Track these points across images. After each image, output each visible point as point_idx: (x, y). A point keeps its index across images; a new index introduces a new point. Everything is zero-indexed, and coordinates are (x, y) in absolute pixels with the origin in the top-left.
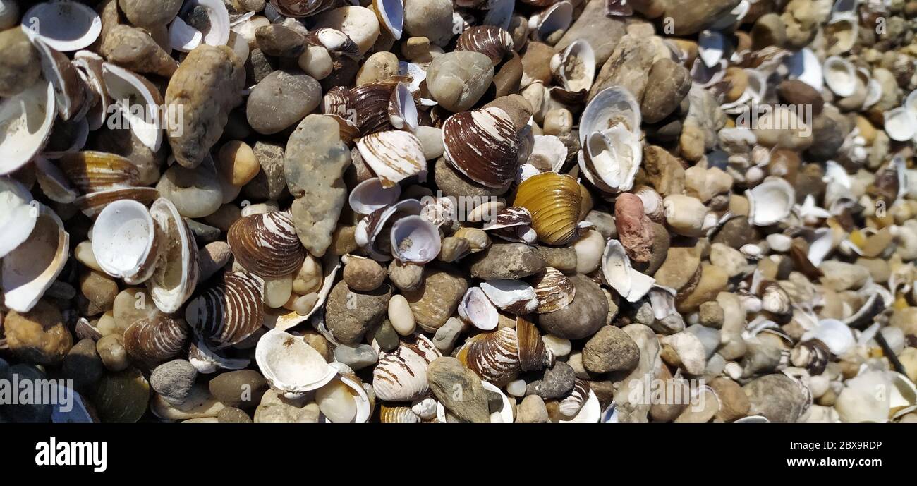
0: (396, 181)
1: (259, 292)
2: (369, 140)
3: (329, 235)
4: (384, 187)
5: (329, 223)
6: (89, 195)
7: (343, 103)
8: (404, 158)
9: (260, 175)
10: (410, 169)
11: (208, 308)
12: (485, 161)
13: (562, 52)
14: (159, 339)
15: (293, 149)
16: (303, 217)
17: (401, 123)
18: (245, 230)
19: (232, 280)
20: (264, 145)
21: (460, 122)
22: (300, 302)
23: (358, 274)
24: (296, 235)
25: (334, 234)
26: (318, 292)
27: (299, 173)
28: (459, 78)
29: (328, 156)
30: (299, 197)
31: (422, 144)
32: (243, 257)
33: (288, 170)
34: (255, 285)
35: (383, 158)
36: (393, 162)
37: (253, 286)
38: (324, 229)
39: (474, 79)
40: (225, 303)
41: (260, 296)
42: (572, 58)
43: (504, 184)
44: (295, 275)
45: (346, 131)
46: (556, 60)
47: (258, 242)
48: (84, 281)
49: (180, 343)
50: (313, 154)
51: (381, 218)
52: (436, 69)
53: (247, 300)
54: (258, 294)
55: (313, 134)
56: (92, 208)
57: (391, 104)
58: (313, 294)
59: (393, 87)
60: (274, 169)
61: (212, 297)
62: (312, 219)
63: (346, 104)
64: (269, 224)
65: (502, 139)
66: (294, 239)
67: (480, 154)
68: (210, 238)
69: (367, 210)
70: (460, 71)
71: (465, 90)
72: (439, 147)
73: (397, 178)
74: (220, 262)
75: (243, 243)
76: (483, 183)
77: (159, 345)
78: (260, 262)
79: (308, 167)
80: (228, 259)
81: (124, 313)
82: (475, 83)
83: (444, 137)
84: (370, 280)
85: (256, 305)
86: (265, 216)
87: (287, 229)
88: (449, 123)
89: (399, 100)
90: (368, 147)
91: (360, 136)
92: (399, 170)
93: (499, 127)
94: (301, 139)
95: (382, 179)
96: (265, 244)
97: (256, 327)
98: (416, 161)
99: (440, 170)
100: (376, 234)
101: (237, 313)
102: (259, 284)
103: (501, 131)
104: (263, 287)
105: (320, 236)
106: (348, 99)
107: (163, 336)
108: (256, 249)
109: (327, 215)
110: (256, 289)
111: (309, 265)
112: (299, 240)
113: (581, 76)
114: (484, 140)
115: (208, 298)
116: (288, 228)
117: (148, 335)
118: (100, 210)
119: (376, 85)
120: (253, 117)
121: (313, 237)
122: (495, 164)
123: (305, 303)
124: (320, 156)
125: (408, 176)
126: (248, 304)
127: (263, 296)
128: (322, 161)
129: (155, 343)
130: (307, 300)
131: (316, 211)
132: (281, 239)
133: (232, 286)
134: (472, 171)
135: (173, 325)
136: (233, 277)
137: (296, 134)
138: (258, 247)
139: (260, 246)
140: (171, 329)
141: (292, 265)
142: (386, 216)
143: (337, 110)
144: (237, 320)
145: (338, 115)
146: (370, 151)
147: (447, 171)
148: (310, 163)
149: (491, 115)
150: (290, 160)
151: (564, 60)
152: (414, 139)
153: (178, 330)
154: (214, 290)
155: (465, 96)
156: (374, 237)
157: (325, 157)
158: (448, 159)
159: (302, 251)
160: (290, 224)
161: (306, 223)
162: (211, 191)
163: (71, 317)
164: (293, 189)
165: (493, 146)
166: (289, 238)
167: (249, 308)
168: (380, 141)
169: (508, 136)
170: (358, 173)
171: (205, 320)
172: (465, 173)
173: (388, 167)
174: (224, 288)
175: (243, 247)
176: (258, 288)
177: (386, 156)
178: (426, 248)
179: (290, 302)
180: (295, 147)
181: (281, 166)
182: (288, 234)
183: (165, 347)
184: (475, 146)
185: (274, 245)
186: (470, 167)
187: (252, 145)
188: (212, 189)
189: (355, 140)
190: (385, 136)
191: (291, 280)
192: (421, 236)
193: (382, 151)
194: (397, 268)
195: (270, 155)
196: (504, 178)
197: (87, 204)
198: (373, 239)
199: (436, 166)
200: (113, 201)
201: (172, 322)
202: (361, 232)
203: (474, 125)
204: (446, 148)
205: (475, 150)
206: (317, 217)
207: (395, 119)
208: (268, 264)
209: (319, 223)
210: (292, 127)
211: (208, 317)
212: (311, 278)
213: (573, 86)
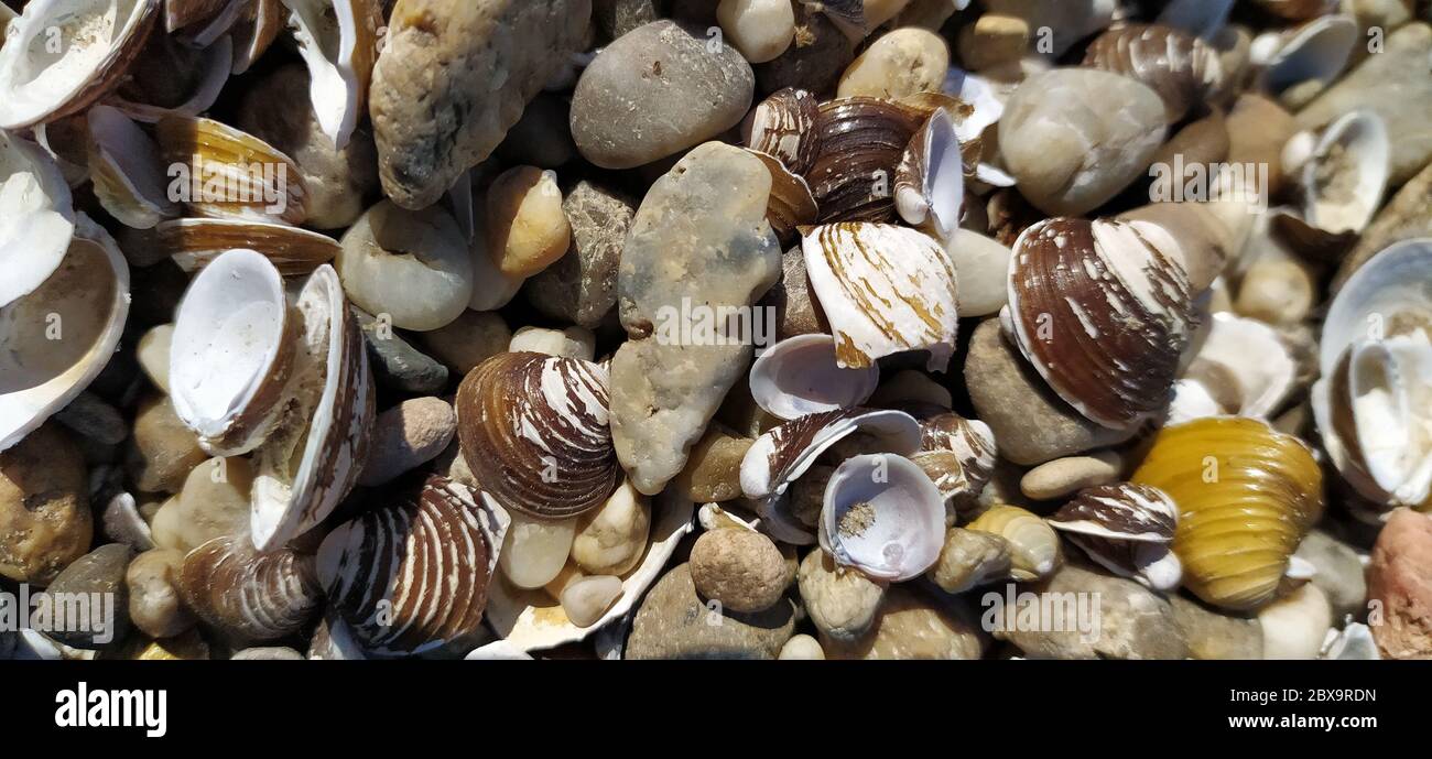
0: (873, 355)
1: (488, 546)
2: (834, 234)
3: (681, 446)
4: (841, 365)
5: (686, 420)
6: (187, 222)
7: (796, 132)
8: (904, 299)
9: (564, 261)
10: (914, 333)
11: (363, 555)
12: (1101, 354)
13: (1320, 131)
14: (249, 594)
15: (651, 216)
16: (633, 389)
17: (921, 209)
18: (497, 385)
19: (437, 499)
20: (593, 193)
21: (1060, 241)
22: (578, 590)
23: (724, 569)
24: (606, 429)
25: (695, 449)
26: (623, 578)
27: (651, 278)
28: (1080, 133)
29: (726, 253)
30: (637, 338)
31: (957, 276)
32: (478, 449)
33: (627, 267)
34: (486, 524)
35: (857, 288)
36: (876, 304)
37: (480, 527)
38: (673, 433)
39: (1116, 143)
40: (403, 555)
41: (489, 556)
42: (1338, 150)
43: (1131, 422)
44: (583, 522)
45: (787, 202)
46: (1301, 148)
47: (516, 425)
48: (144, 412)
49: (293, 615)
50: (694, 239)
51: (813, 444)
52: (1031, 98)
53: (455, 560)
54: (485, 550)
55: (706, 190)
56: (191, 254)
57: (907, 157)
58: (613, 580)
59: (922, 120)
60: (601, 256)
61: (380, 531)
62: (649, 398)
63: (803, 136)
64: (553, 387)
65: (1154, 307)
66: (601, 438)
67: (1092, 331)
68: (416, 387)
69: (788, 407)
70: (1086, 115)
71: (1087, 164)
72: (996, 292)
73: (878, 347)
74: (422, 450)
75: (484, 418)
76: (1081, 407)
77: (245, 607)
78: (511, 472)
79: (675, 268)
80: (443, 446)
81: (198, 512)
82: (1115, 155)
83: (1012, 270)
84: (748, 588)
85: (473, 577)
86: (550, 363)
87: (590, 410)
88: (1034, 236)
89: (928, 152)
90: (826, 253)
91: (814, 220)
92: (887, 330)
93: (1155, 276)
94: (676, 197)
95: (839, 340)
96: (531, 432)
97: (460, 629)
98: (935, 316)
99: (984, 348)
100: (791, 478)
101: (424, 586)
102: (495, 527)
103: (1159, 286)
104: (502, 534)
105: (659, 447)
106: (810, 124)
107: (260, 592)
108: (509, 440)
109: (688, 399)
110: (485, 538)
111: (620, 507)
112: (610, 442)
113: (1347, 198)
114: (1113, 300)
115: (370, 532)
116: (593, 407)
117: (230, 578)
118: (206, 260)
119: (882, 104)
120: (583, 120)
121: (645, 445)
122: (1123, 368)
123: (586, 599)
124: (710, 248)
125: (907, 349)
126: (456, 570)
127: (496, 555)
128: (709, 263)
129: (241, 601)
130: (593, 595)
131: (667, 383)
132: (570, 432)
133: (433, 516)
134: (1062, 371)
135: (288, 570)
136: (442, 492)
137: (667, 183)
138: (513, 436)
139: (518, 434)
140: (280, 577)
141: (581, 498)
142: (826, 438)
143: (777, 145)
144: (419, 604)
145: (777, 159)
146: (830, 263)
147: (1000, 354)
148: (683, 261)
149: (1143, 241)
150: (639, 242)
151: (1321, 151)
152: (941, 258)
153: (295, 583)
154: (390, 514)
155: (1084, 180)
156: (786, 485)
157: (719, 253)
158: (1009, 327)
159: (611, 471)
160: (600, 398)
161: (636, 407)
162: (443, 274)
163: (106, 485)
164: (630, 316)
165: (1132, 321)
166: (590, 433)
167: (454, 580)
168: (858, 243)
169: (1174, 304)
170: (788, 310)
171: (349, 581)
172: (1043, 372)
173: (860, 315)
174: (414, 514)
175: (481, 428)
176: (490, 535)
177: (862, 285)
178: (903, 541)
179: (559, 582)
180: (658, 213)
181: (616, 250)
182: (588, 420)
183: (258, 616)
184: (1084, 309)
185: (552, 442)
186: (1061, 361)
187: (566, 187)
188: (445, 271)
189: (802, 229)
190: (875, 235)
191: (571, 532)
192: (900, 508)
193: (857, 269)
194: (821, 572)
195: (601, 218)
196: (1136, 408)
197: (180, 240)
198: (782, 488)
199: (975, 337)
200: (234, 247)
201: (290, 560)
202: (757, 461)
203: (1094, 257)
204: (1013, 297)
205: (1084, 319)
206: (666, 397)
207: (909, 198)
208: (526, 483)
209: (665, 413)
210: (665, 163)
211: (357, 578)
212: (617, 542)
213: (1328, 216)
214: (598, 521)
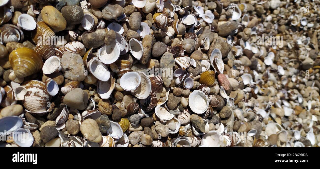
0: (185, 68)
2: (178, 59)
4: (183, 70)
13: (204, 40)
15: (163, 60)
22: (163, 99)
24: (163, 82)
28: (190, 45)
36: (185, 64)
40: (151, 98)
41: (156, 97)
44: (161, 92)
46: (203, 42)
47: (156, 83)
50: (167, 62)
51: (183, 77)
53: (154, 98)
55: (167, 57)
57: (181, 50)
59: (180, 47)
64: (158, 79)
69: (177, 76)
70: (190, 43)
78: (156, 88)
79: (166, 65)
86: (156, 77)
92: (186, 66)
94: (165, 58)
95: (182, 68)
96: (158, 83)
98: (188, 64)
100: (182, 81)
101: (153, 100)
105: (169, 82)
108: (156, 85)
110: (155, 95)
113: (207, 46)
117: (133, 107)
118: (123, 75)
119: (177, 46)
120: (154, 53)
121: (167, 82)
128: (170, 64)
132: (161, 83)
137: (163, 57)
143: (169, 51)
144: (153, 102)
146: (178, 61)
150: (162, 63)
152: (185, 59)
155: (192, 49)
157: (170, 62)
159: (163, 86)
160: (162, 79)
161: (166, 79)
170: (175, 67)
171: (147, 102)
173: (183, 65)
177: (182, 63)
178: (190, 85)
179: (160, 99)
181: (159, 65)
182: (162, 81)
187: (153, 59)
190: (181, 58)
192: (189, 82)
193: (182, 61)
194: (185, 90)
195: (156, 62)
198: (181, 83)
201: (137, 103)
202: (178, 81)
207: (183, 54)
208: (158, 89)
210: (162, 55)
212: (165, 93)
213: (205, 48)
214: (163, 92)
